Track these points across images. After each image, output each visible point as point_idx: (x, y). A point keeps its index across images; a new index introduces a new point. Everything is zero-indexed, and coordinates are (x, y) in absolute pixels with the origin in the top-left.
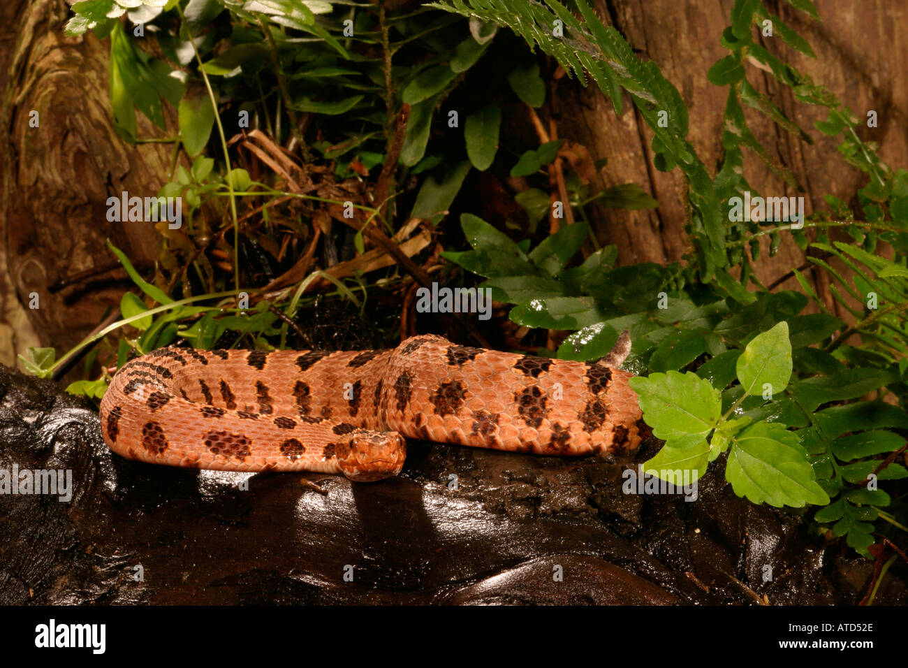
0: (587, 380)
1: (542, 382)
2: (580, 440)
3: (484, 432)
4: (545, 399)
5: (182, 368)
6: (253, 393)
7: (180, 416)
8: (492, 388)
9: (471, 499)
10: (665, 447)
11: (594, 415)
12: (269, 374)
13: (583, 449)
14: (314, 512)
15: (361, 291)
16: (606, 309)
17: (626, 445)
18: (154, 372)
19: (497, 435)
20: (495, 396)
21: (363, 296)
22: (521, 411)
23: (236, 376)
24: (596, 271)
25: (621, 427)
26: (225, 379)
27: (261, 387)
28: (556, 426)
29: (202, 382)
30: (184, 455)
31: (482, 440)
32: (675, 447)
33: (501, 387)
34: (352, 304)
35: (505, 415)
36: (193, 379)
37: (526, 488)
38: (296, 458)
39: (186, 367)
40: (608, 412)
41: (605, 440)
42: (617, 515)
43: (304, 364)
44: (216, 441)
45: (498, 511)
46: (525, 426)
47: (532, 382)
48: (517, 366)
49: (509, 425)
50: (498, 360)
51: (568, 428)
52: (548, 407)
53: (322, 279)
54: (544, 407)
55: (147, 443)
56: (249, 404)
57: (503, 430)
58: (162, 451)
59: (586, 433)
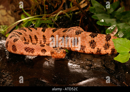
0: (105, 39)
1: (95, 39)
2: (103, 51)
3: (82, 50)
4: (96, 43)
5: (25, 32)
6: (42, 37)
7: (19, 44)
8: (84, 40)
9: (78, 64)
10: (119, 54)
11: (107, 46)
12: (46, 33)
13: (104, 54)
14: (46, 66)
15: (71, 15)
16: (118, 21)
17: (114, 52)
18: (17, 34)
19: (85, 50)
20: (84, 42)
21: (71, 16)
22: (90, 45)
23: (38, 34)
24: (119, 12)
25: (113, 49)
26: (36, 34)
27: (44, 36)
28: (98, 49)
29: (30, 35)
30: (20, 52)
31: (82, 51)
32: (122, 54)
33: (86, 40)
34: (69, 18)
35: (87, 46)
36: (27, 35)
37: (89, 63)
38: (45, 53)
39: (26, 32)
40: (110, 46)
41: (109, 52)
42: (110, 69)
43: (54, 31)
44: (27, 49)
45: (83, 67)
46: (91, 48)
47: (93, 39)
48: (90, 36)
49: (88, 48)
50: (86, 34)
51: (101, 49)
52: (96, 44)
53: (63, 13)
54: (95, 44)
55: (13, 49)
56: (41, 40)
57: (86, 50)
58: (16, 51)
59: (105, 50)
